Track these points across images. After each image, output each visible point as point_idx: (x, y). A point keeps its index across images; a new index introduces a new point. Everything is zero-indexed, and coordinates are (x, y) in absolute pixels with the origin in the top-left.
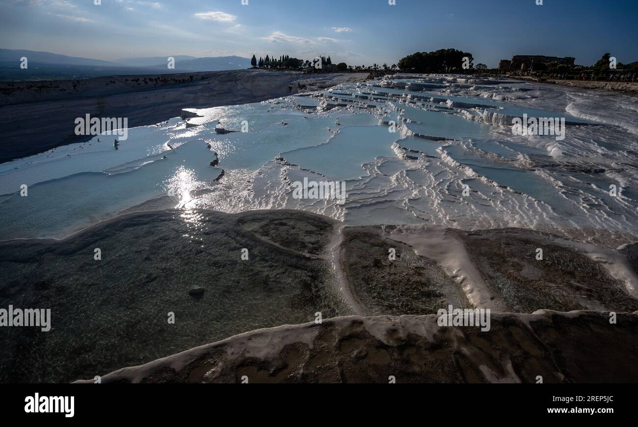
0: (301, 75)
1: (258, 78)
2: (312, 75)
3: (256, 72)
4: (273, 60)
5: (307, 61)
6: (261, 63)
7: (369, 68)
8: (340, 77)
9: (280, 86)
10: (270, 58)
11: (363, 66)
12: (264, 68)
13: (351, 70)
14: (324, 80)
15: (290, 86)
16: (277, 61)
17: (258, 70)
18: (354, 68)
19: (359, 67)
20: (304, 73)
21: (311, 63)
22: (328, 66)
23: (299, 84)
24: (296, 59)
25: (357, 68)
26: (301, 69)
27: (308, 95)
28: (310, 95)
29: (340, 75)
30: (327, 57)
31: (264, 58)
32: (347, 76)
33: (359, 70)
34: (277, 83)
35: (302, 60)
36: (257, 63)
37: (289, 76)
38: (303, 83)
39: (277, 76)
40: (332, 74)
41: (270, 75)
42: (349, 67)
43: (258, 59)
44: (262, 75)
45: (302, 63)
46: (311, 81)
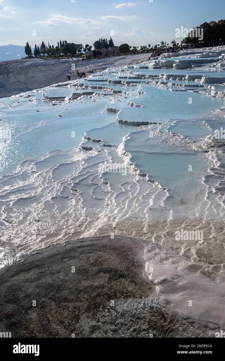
0: (80, 62)
1: (32, 69)
2: (92, 61)
3: (30, 62)
4: (50, 47)
5: (87, 46)
6: (37, 52)
7: (156, 46)
8: (122, 61)
9: (58, 76)
10: (47, 45)
11: (149, 46)
12: (40, 57)
13: (135, 52)
14: (105, 65)
15: (68, 75)
16: (55, 47)
17: (33, 59)
18: (139, 49)
19: (145, 47)
20: (83, 60)
21: (91, 47)
22: (110, 48)
23: (77, 72)
24: (73, 43)
25: (142, 49)
26: (80, 55)
27: (66, 85)
28: (68, 84)
29: (123, 58)
30: (109, 39)
31: (39, 45)
32: (130, 58)
33: (144, 50)
34: (54, 73)
35: (81, 45)
36: (33, 52)
37: (67, 64)
38: (82, 71)
39: (53, 64)
40: (113, 58)
41: (45, 65)
42: (134, 47)
43: (33, 47)
44: (36, 65)
45: (81, 48)
46: (90, 67)
